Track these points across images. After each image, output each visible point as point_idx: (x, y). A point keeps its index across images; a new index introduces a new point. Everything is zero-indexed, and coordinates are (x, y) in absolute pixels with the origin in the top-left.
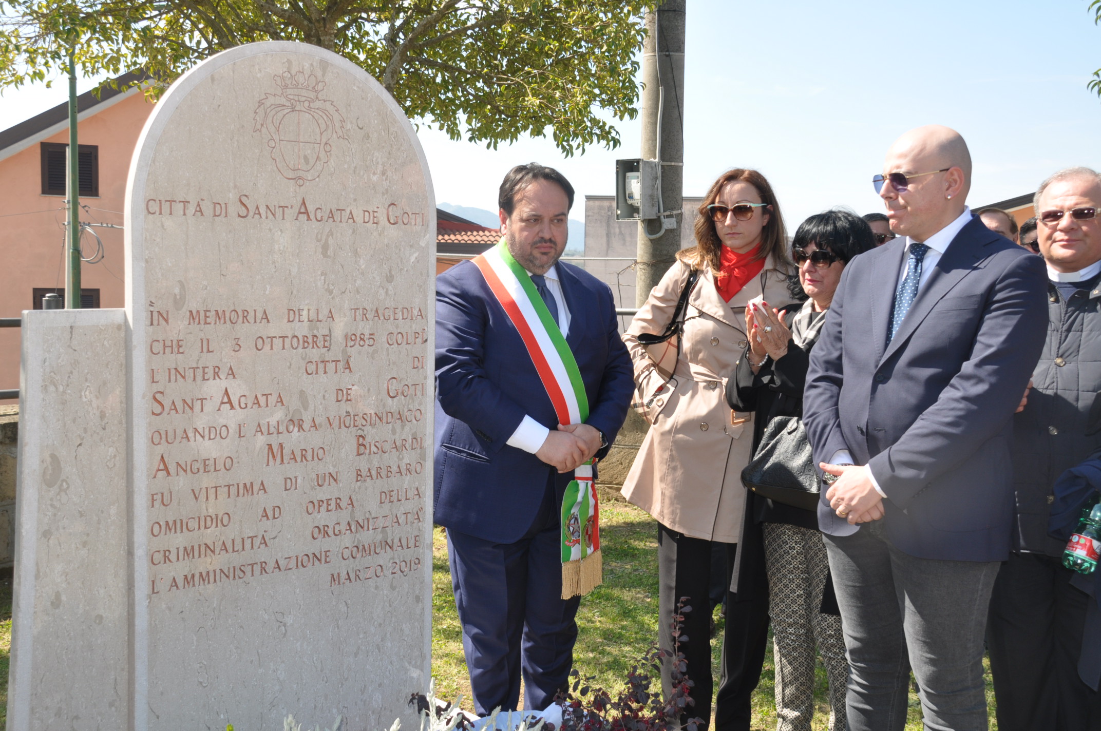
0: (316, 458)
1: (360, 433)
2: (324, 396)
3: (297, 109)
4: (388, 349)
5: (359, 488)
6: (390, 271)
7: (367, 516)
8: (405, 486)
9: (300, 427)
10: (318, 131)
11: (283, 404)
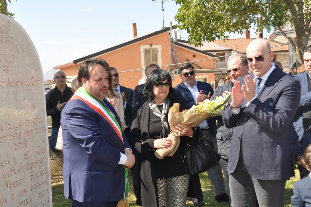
0: (20, 184)
1: (31, 171)
2: (20, 158)
3: (3, 41)
4: (36, 135)
5: (32, 193)
6: (34, 104)
7: (35, 204)
8: (44, 189)
9: (15, 172)
10: (10, 50)
11: (9, 164)
